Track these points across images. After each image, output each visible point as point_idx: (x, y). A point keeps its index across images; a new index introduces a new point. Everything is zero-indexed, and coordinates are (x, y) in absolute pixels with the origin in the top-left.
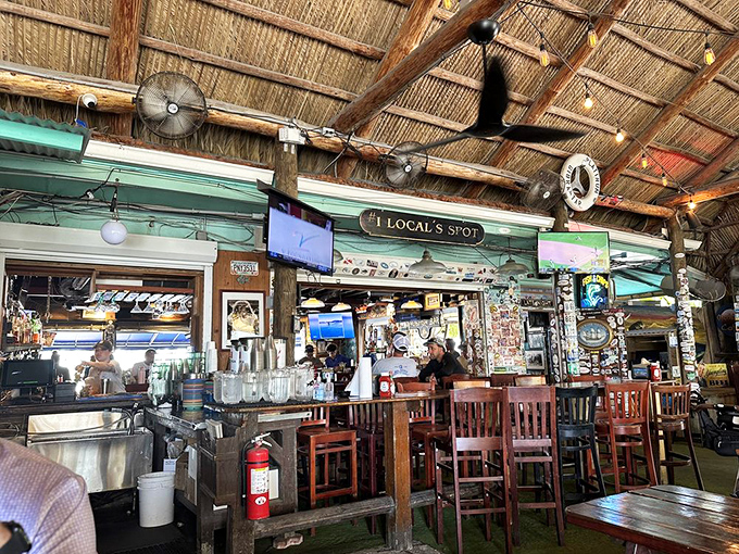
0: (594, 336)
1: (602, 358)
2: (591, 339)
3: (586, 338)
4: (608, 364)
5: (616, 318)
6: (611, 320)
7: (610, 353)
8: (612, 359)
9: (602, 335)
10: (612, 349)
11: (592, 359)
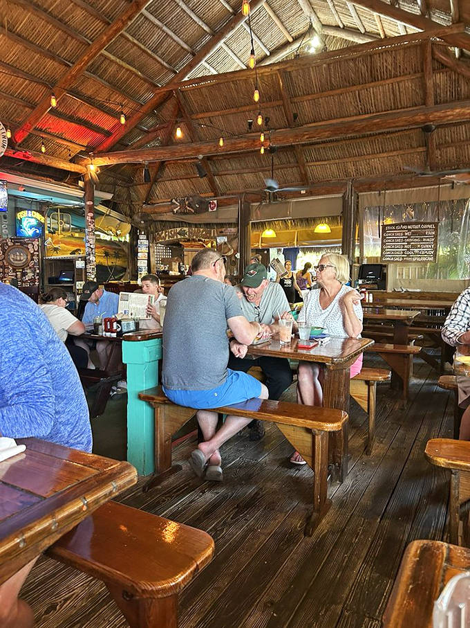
0: (18, 259)
1: (24, 274)
2: (17, 260)
3: (13, 259)
4: (27, 279)
5: (34, 245)
6: (30, 246)
7: (29, 271)
8: (30, 275)
9: (23, 258)
10: (30, 268)
11: (17, 275)
